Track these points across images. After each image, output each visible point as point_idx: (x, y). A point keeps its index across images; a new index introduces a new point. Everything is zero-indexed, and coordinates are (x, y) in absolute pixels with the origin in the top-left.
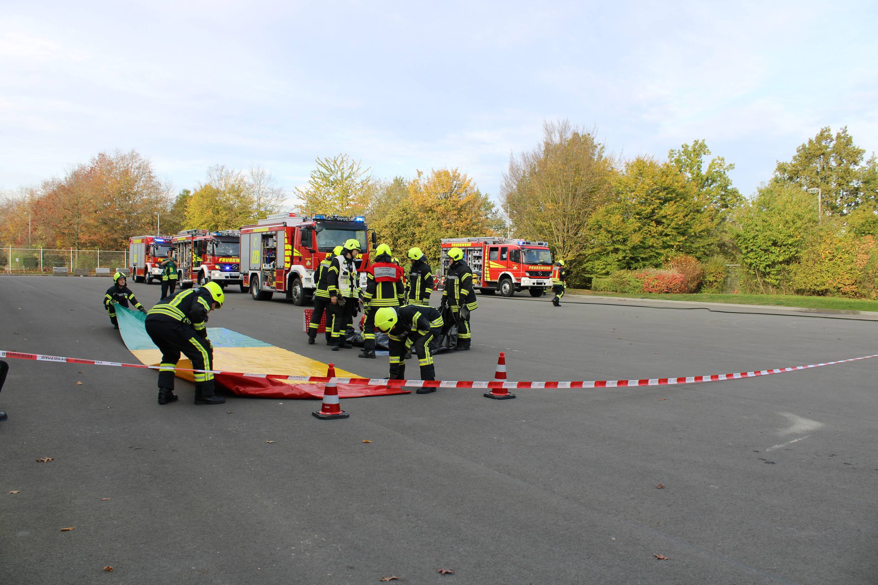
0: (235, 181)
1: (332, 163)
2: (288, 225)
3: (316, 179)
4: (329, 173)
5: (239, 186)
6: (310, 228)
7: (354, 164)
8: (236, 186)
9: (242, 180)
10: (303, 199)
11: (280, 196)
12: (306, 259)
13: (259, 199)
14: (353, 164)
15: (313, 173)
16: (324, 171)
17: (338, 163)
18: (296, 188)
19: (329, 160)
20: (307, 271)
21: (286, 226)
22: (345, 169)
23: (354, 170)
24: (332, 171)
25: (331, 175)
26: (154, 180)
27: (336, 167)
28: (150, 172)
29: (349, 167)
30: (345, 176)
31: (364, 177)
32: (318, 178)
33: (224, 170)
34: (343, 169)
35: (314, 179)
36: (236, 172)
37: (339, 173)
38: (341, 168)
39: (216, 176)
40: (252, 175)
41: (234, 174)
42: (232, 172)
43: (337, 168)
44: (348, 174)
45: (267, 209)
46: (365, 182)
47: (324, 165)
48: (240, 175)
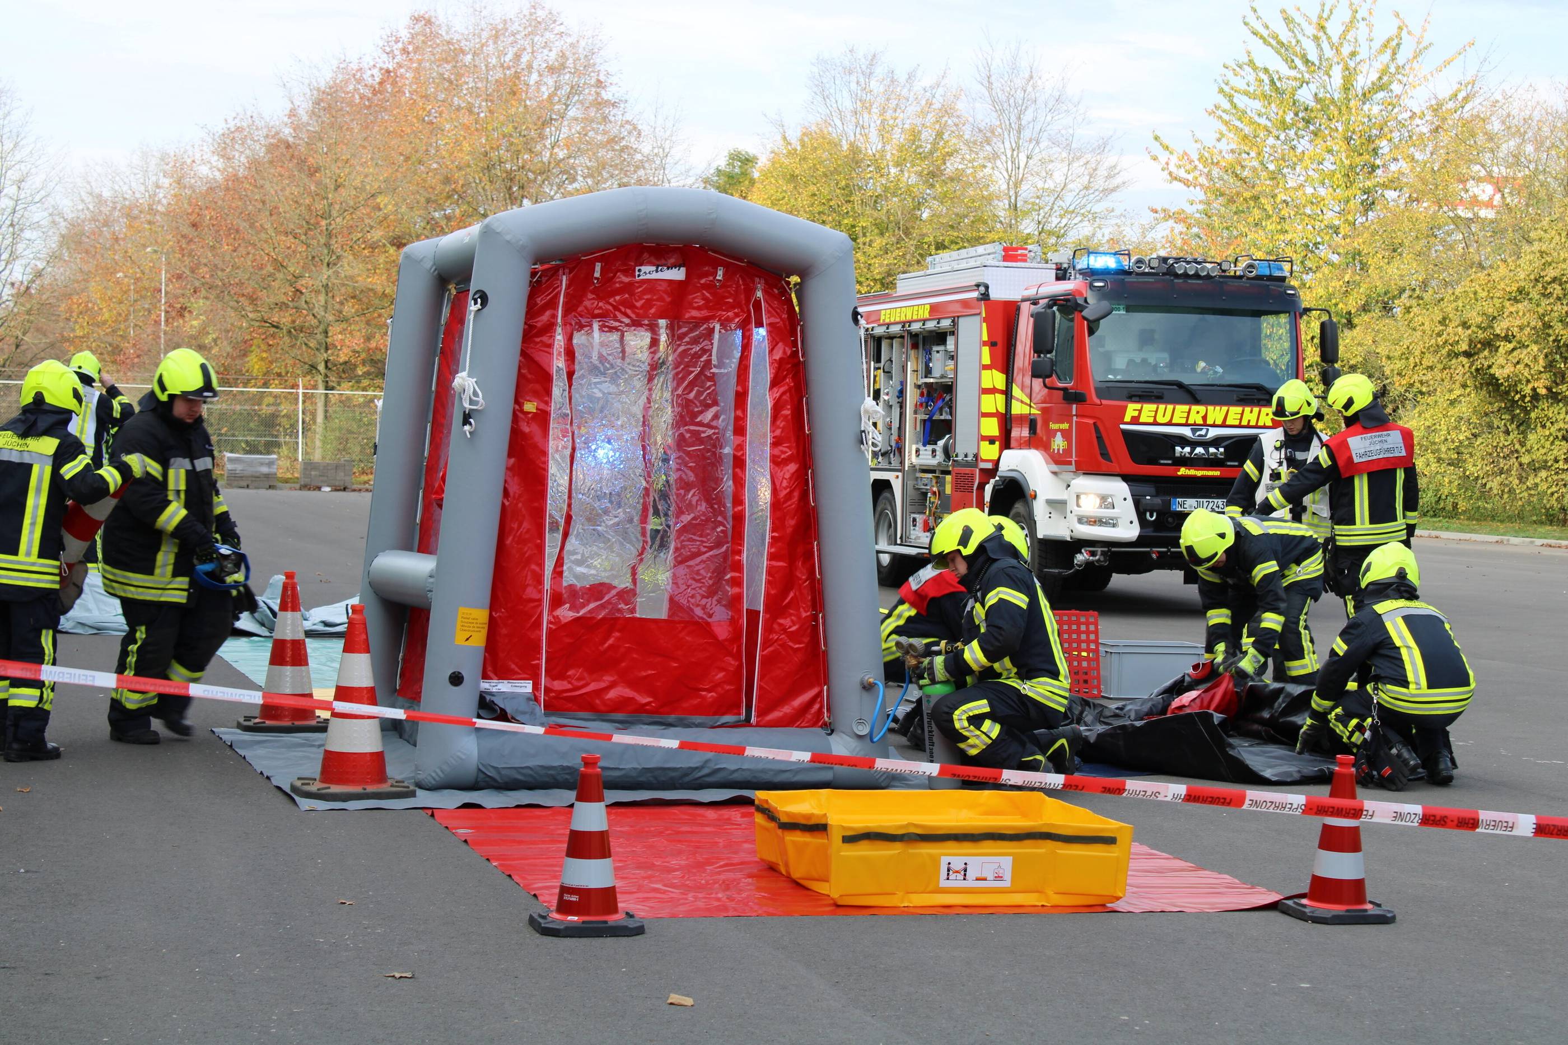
0: (923, 113)
1: (1311, 30)
2: (995, 294)
3: (1241, 101)
4: (1293, 73)
5: (940, 135)
6: (1068, 305)
7: (1404, 34)
8: (927, 136)
9: (947, 110)
10: (1187, 183)
11: (1102, 172)
12: (1053, 426)
13: (1017, 184)
14: (1400, 28)
15: (1230, 74)
16: (1277, 65)
17: (1334, 29)
18: (1156, 138)
19: (1298, 18)
20: (1055, 473)
21: (985, 297)
22: (1363, 53)
23: (1401, 59)
24: (1307, 62)
25: (1304, 82)
26: (616, 115)
27: (1325, 46)
28: (599, 84)
29: (1377, 45)
30: (1362, 82)
31: (1443, 86)
32: (1246, 93)
33: (880, 71)
34: (1353, 54)
35: (1230, 98)
36: (925, 81)
37: (1337, 73)
38: (1346, 50)
39: (846, 94)
40: (990, 88)
41: (918, 87)
42: (911, 77)
43: (1329, 53)
44: (1374, 76)
45: (1047, 227)
46: (1451, 105)
47: (1276, 37)
48: (940, 91)
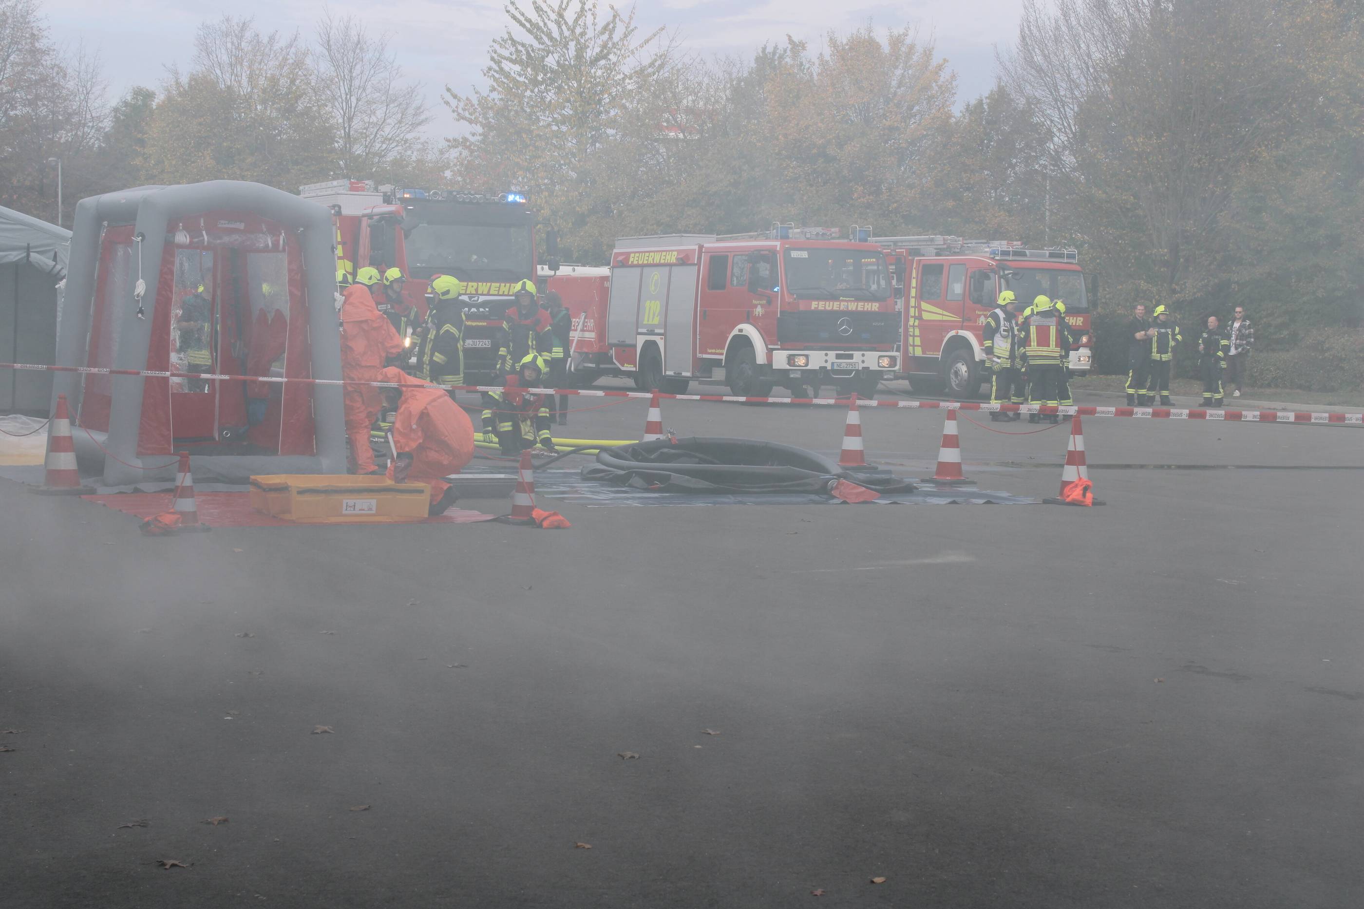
0: (281, 66)
1: (553, 16)
2: (345, 212)
3: (507, 66)
4: (542, 47)
5: (293, 82)
7: (617, 20)
8: (284, 82)
9: (299, 64)
10: (470, 122)
11: (411, 111)
13: (350, 119)
14: (615, 17)
15: (497, 47)
16: (529, 39)
17: (570, 16)
18: (449, 90)
19: (545, 8)
21: (339, 213)
22: (590, 33)
23: (616, 37)
24: (551, 38)
25: (548, 52)
27: (564, 27)
29: (599, 28)
30: (589, 54)
31: (645, 57)
32: (511, 61)
33: (248, 35)
34: (583, 34)
35: (498, 63)
36: (281, 42)
37: (572, 45)
38: (578, 30)
39: (223, 51)
40: (329, 50)
41: (276, 47)
42: (272, 39)
43: (567, 33)
44: (597, 50)
45: (372, 150)
46: (650, 70)
47: (530, 21)
48: (293, 50)
